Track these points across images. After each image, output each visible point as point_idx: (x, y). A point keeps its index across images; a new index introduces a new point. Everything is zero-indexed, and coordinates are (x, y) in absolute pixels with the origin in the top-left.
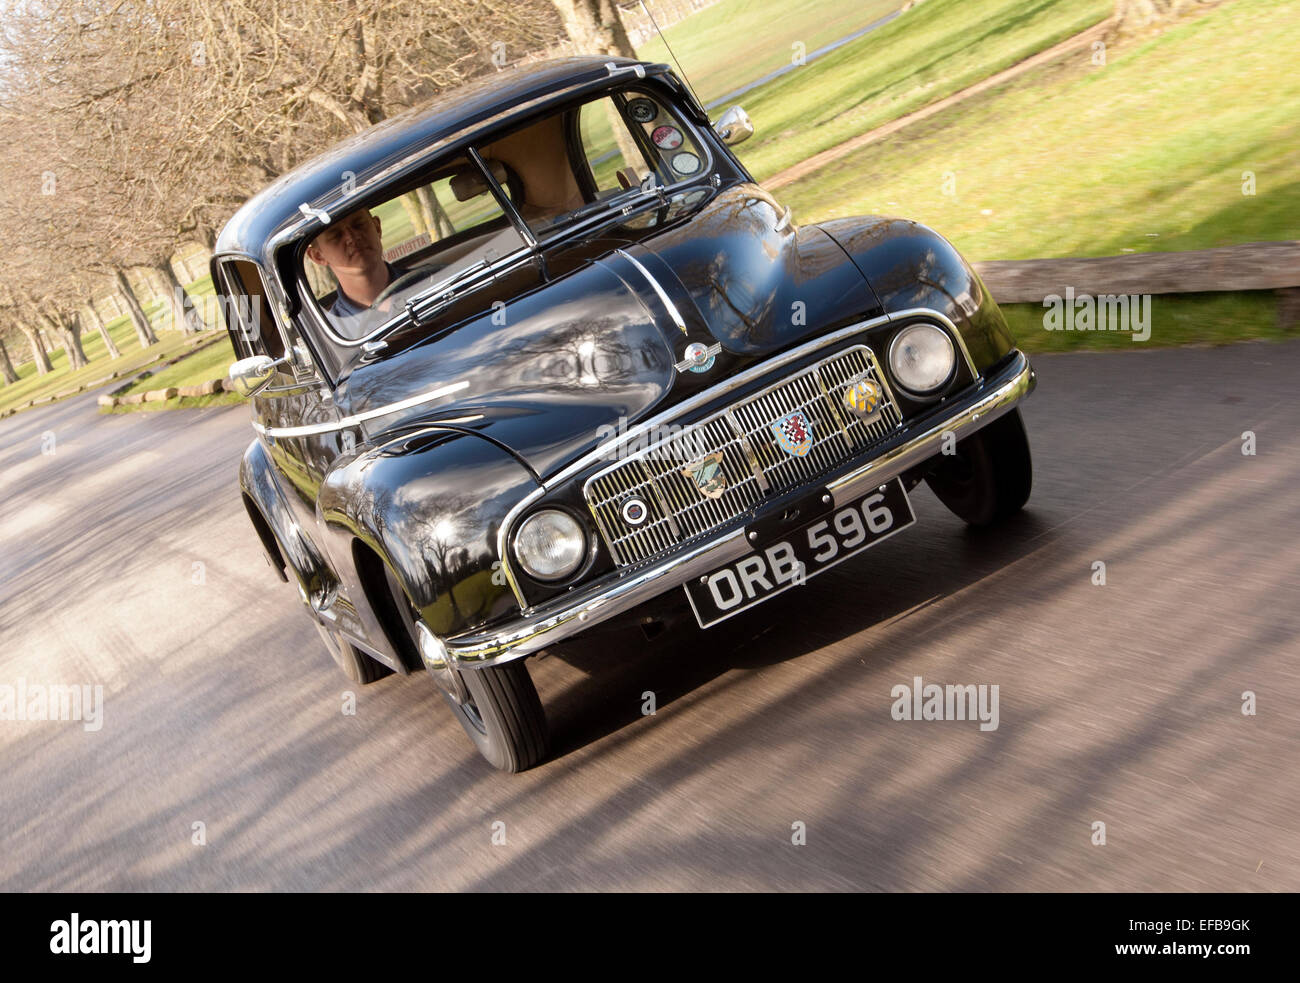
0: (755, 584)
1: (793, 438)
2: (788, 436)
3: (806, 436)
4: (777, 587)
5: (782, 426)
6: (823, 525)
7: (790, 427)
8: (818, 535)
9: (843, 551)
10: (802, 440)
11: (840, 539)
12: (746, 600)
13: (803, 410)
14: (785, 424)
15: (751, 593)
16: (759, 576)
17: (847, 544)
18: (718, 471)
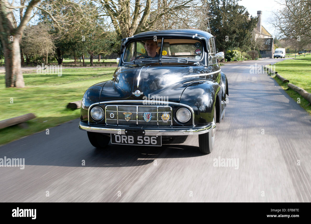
0: (124, 141)
1: (147, 117)
2: (146, 117)
3: (150, 118)
4: (128, 143)
5: (146, 114)
6: (141, 137)
7: (147, 115)
8: (140, 138)
9: (143, 144)
10: (148, 119)
11: (144, 141)
12: (121, 143)
13: (152, 113)
14: (147, 114)
15: (123, 142)
16: (125, 140)
17: (145, 143)
18: (130, 116)
